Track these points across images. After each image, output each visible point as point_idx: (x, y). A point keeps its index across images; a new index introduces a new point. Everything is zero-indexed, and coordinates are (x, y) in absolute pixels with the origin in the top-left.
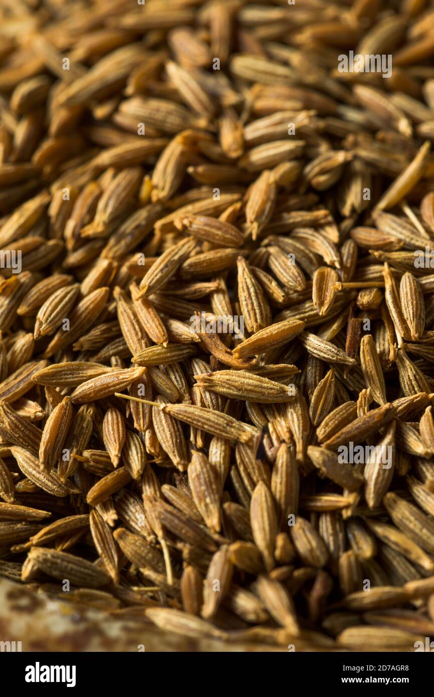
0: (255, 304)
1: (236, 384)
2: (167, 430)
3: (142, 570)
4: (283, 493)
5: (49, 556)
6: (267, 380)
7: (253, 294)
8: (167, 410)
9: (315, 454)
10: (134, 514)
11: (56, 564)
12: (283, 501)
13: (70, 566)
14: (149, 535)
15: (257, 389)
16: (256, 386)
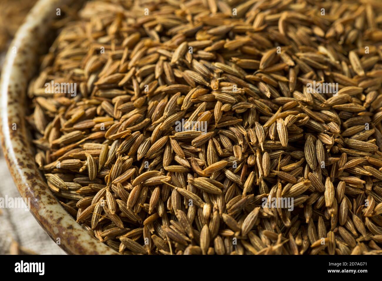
0: (211, 157)
1: (202, 184)
2: (175, 201)
3: (160, 250)
4: (213, 229)
5: (127, 240)
6: (213, 185)
7: (211, 153)
8: (178, 190)
9: (225, 216)
10: (159, 230)
11: (129, 243)
12: (213, 231)
13: (134, 245)
14: (165, 238)
15: (208, 188)
16: (208, 186)
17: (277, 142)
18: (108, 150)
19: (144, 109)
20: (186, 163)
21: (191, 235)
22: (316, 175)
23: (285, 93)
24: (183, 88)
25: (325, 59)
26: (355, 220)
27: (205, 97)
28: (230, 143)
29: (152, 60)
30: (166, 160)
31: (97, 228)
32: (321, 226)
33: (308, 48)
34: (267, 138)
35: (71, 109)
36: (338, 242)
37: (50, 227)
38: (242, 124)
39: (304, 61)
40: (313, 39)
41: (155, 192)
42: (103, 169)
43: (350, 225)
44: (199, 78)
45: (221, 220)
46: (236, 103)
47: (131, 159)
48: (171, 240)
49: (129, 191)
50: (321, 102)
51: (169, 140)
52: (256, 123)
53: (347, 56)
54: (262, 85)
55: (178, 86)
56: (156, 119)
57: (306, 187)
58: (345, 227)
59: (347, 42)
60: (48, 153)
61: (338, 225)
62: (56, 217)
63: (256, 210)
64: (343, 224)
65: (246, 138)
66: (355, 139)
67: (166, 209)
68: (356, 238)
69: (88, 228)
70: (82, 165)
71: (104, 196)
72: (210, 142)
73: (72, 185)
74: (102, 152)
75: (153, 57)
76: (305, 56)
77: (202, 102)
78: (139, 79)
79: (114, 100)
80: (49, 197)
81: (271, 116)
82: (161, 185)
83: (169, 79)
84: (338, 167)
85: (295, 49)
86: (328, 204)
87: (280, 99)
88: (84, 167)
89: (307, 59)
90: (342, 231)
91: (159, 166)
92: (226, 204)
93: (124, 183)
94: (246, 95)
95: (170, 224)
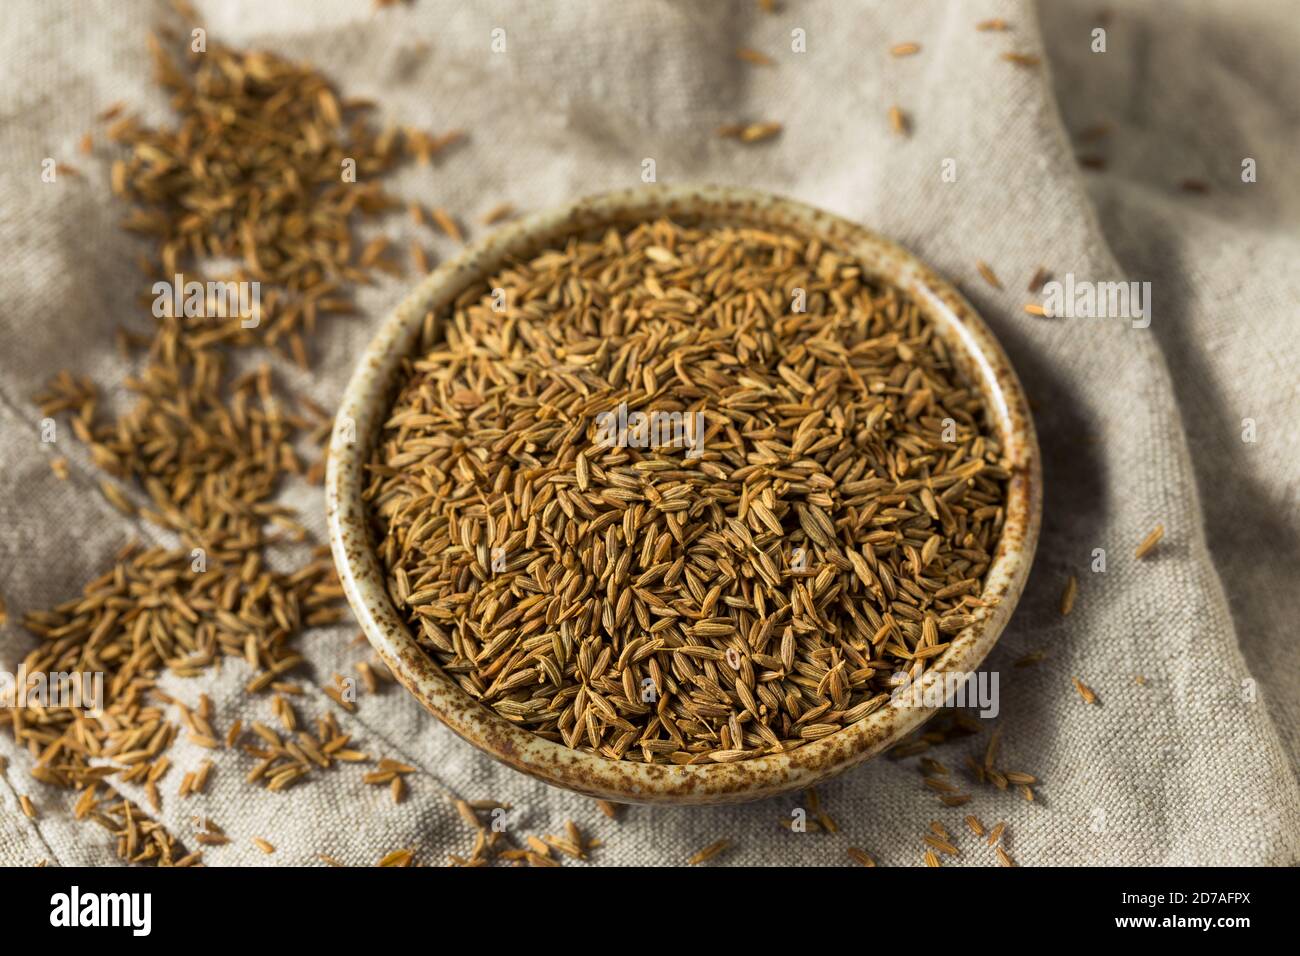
1: (705, 630)
2: (684, 666)
4: (749, 679)
6: (718, 625)
8: (679, 651)
9: (755, 657)
10: (682, 711)
12: (750, 682)
15: (714, 631)
16: (713, 629)
17: (769, 533)
18: (560, 638)
19: (578, 567)
20: (672, 612)
21: (727, 700)
22: (833, 552)
23: (738, 463)
24: (613, 515)
25: (760, 394)
26: (905, 586)
27: (649, 516)
28: (711, 562)
29: (548, 495)
30: (643, 621)
31: (601, 745)
32: (871, 613)
33: (730, 388)
34: (754, 533)
35: (477, 606)
36: (901, 623)
37: (547, 772)
38: (709, 529)
39: (735, 408)
40: (727, 371)
41: (652, 666)
42: (566, 666)
43: (904, 595)
44: (628, 495)
45: (753, 664)
46: (691, 505)
47: (599, 638)
48: (704, 716)
49: (619, 679)
50: (787, 453)
51: (632, 591)
52: (727, 520)
53: (778, 375)
54: (705, 465)
55: (605, 516)
56: (602, 571)
57: (833, 574)
58: (898, 599)
59: (767, 356)
60: (472, 674)
61: (889, 601)
62: (549, 756)
63: (788, 630)
64: (894, 597)
65: (727, 545)
66: (851, 481)
67: (677, 681)
68: (917, 607)
69: (590, 750)
70: (538, 674)
71: (588, 699)
72: (687, 572)
73: (536, 702)
74: (555, 645)
75: (547, 490)
76: (734, 402)
77: (649, 524)
78: (549, 529)
79: (529, 570)
80: (520, 733)
81: (738, 501)
82: (655, 655)
83: (586, 511)
84: (851, 530)
85: (715, 396)
86: (867, 582)
87: (736, 474)
88: (543, 675)
89: (738, 404)
90: (899, 607)
91: (637, 630)
92: (747, 641)
93: (606, 672)
94: (697, 489)
95: (692, 698)
